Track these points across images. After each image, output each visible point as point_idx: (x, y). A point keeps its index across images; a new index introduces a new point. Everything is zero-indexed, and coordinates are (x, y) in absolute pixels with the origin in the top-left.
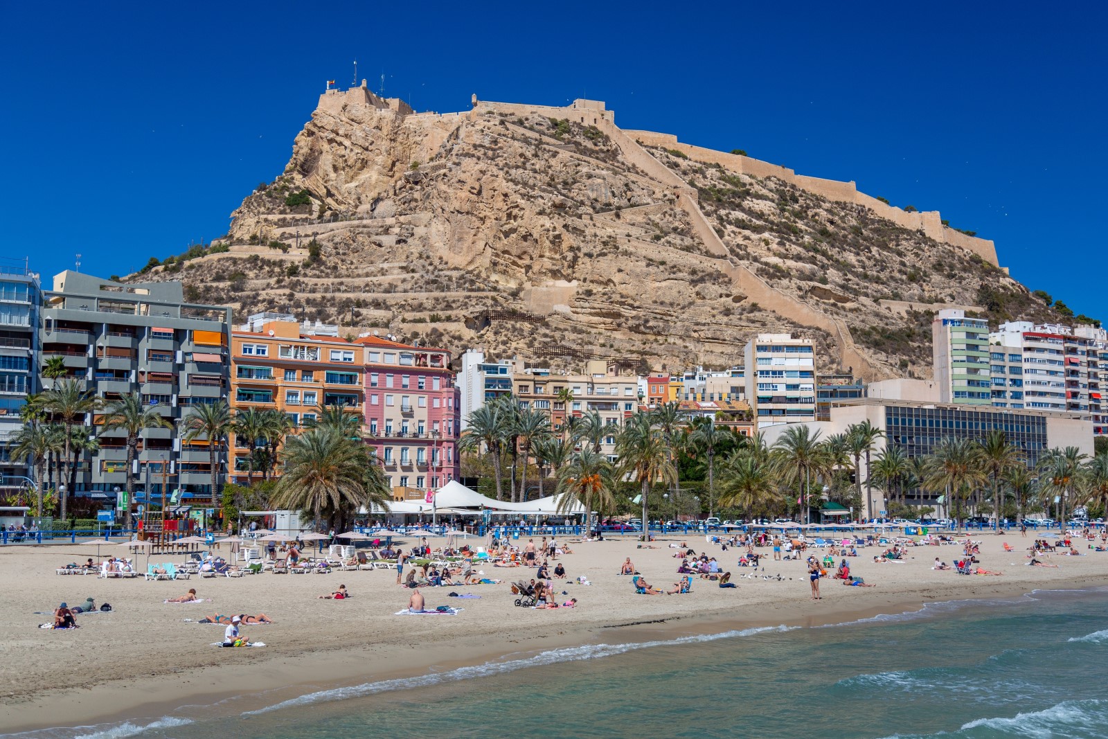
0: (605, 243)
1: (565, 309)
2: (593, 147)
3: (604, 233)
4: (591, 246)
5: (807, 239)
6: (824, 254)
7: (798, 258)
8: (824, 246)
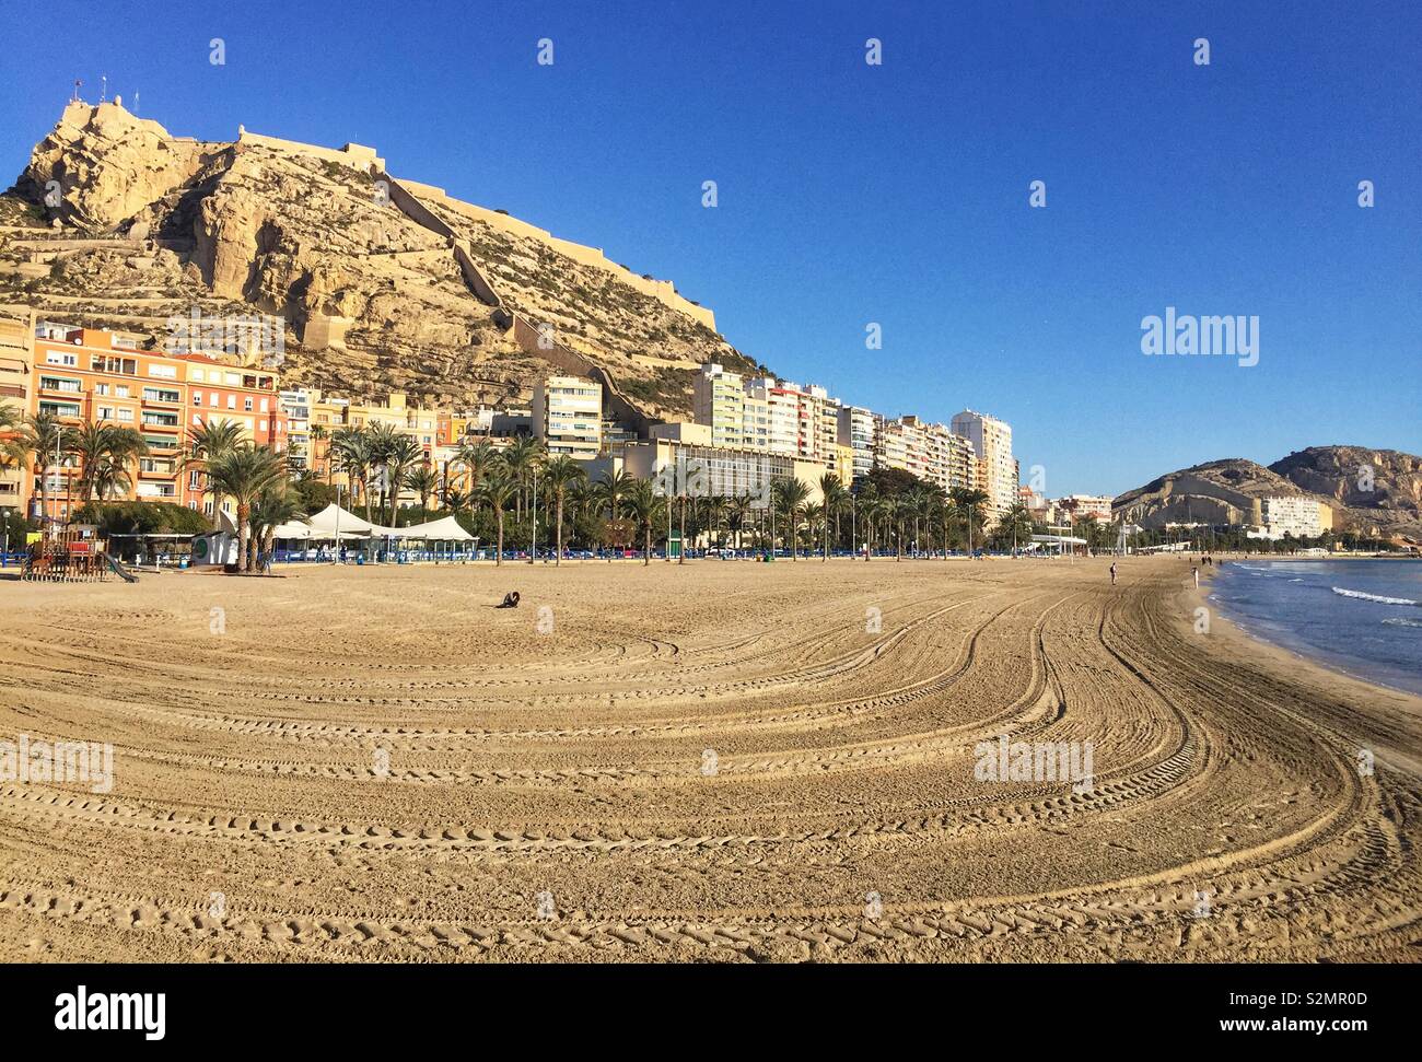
0: (381, 284)
1: (340, 344)
2: (365, 191)
3: (382, 273)
4: (368, 285)
5: (566, 296)
6: (581, 309)
7: (559, 312)
8: (580, 303)
